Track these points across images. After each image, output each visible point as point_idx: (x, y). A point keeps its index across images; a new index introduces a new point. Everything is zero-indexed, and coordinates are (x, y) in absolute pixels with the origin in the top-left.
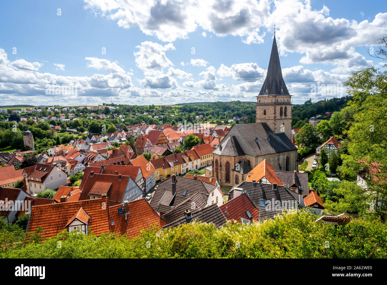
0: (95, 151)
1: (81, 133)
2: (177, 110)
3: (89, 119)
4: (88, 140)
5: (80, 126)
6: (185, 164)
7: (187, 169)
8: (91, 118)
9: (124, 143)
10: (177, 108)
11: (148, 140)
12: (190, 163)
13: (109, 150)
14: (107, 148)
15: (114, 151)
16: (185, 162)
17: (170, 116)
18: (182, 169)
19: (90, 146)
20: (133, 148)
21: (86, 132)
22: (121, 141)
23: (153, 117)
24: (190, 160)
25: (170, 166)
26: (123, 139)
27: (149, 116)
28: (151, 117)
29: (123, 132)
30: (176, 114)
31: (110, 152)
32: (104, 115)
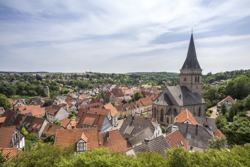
0: (82, 99)
1: (73, 88)
2: (128, 77)
3: (78, 80)
4: (77, 92)
5: (73, 84)
6: (135, 110)
7: (136, 112)
8: (79, 80)
9: (97, 95)
10: (128, 76)
11: (112, 94)
12: (138, 109)
13: (90, 99)
14: (88, 97)
15: (93, 99)
16: (135, 108)
17: (124, 80)
18: (133, 112)
19: (79, 96)
20: (103, 98)
21: (76, 88)
22: (96, 94)
23: (114, 80)
24: (138, 107)
25: (126, 110)
26: (97, 93)
27: (112, 80)
28: (113, 80)
29: (97, 88)
30: (127, 79)
31: (90, 100)
32: (86, 78)
